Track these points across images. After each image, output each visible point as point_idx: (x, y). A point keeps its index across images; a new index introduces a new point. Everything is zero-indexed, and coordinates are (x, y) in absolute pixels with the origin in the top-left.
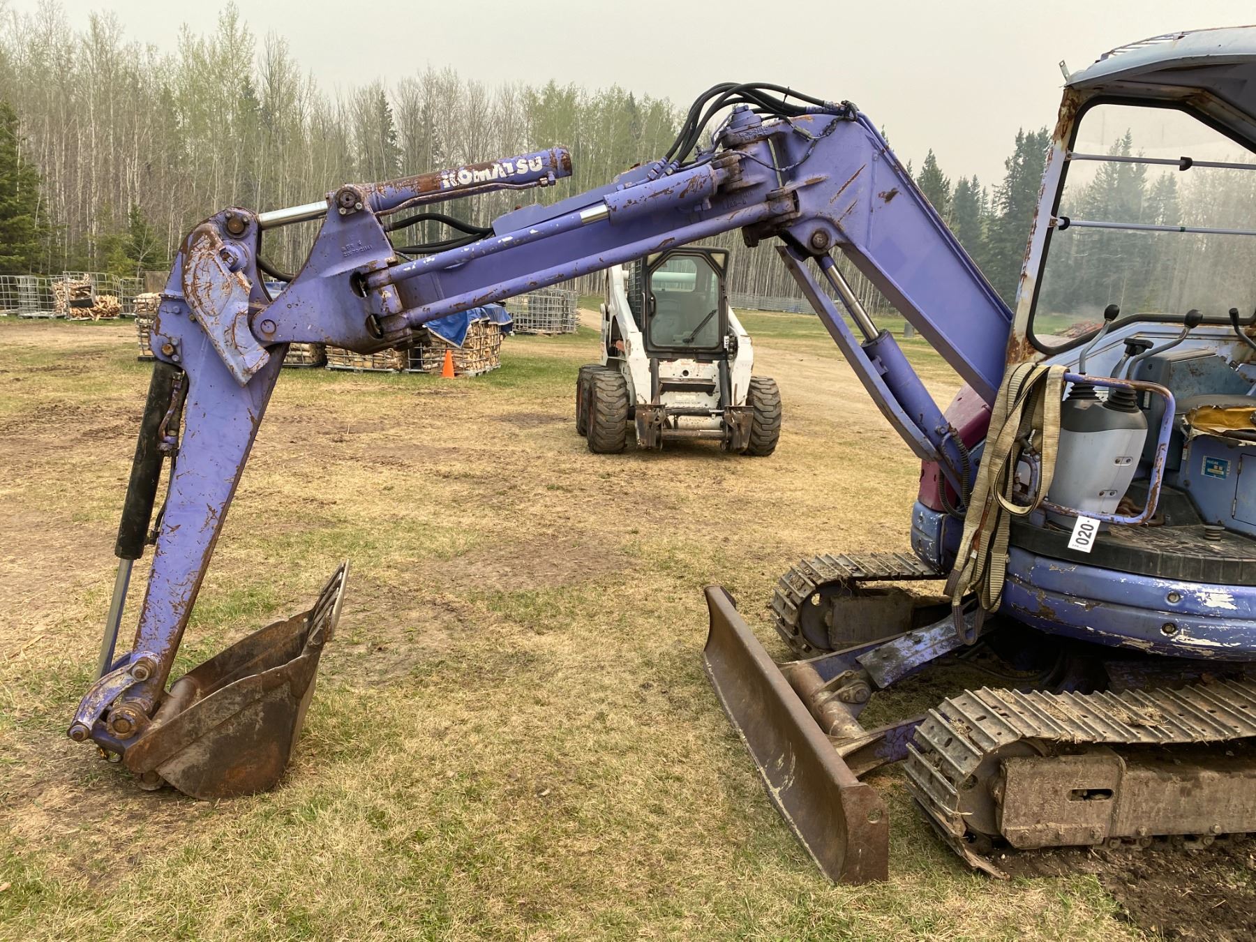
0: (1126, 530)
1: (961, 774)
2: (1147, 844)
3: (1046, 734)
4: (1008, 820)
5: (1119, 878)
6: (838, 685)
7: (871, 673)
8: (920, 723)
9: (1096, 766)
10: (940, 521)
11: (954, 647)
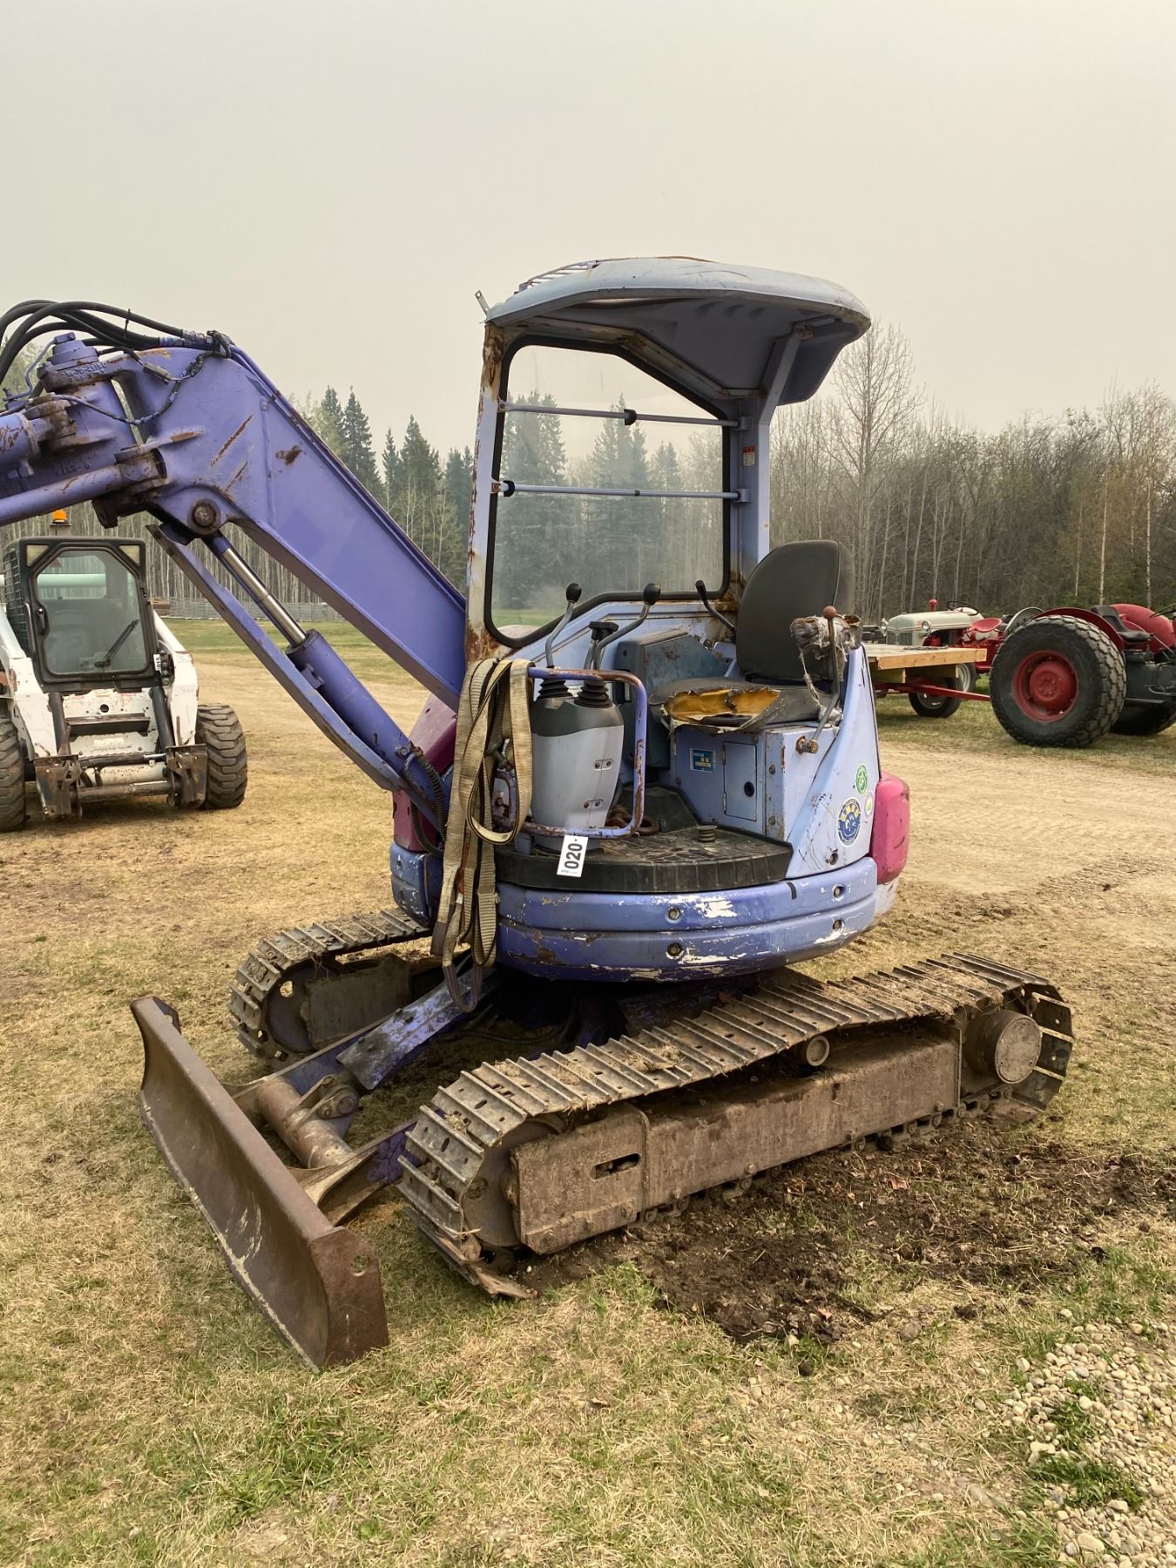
0: (621, 844)
1: (461, 1182)
2: (685, 1207)
3: (555, 1107)
4: (528, 1224)
5: (656, 1257)
6: (316, 1098)
7: (356, 1073)
8: (410, 1128)
9: (617, 1130)
10: (421, 863)
11: (452, 1017)
